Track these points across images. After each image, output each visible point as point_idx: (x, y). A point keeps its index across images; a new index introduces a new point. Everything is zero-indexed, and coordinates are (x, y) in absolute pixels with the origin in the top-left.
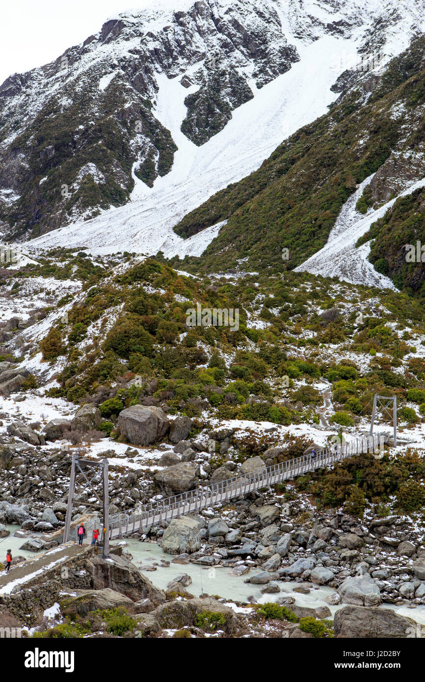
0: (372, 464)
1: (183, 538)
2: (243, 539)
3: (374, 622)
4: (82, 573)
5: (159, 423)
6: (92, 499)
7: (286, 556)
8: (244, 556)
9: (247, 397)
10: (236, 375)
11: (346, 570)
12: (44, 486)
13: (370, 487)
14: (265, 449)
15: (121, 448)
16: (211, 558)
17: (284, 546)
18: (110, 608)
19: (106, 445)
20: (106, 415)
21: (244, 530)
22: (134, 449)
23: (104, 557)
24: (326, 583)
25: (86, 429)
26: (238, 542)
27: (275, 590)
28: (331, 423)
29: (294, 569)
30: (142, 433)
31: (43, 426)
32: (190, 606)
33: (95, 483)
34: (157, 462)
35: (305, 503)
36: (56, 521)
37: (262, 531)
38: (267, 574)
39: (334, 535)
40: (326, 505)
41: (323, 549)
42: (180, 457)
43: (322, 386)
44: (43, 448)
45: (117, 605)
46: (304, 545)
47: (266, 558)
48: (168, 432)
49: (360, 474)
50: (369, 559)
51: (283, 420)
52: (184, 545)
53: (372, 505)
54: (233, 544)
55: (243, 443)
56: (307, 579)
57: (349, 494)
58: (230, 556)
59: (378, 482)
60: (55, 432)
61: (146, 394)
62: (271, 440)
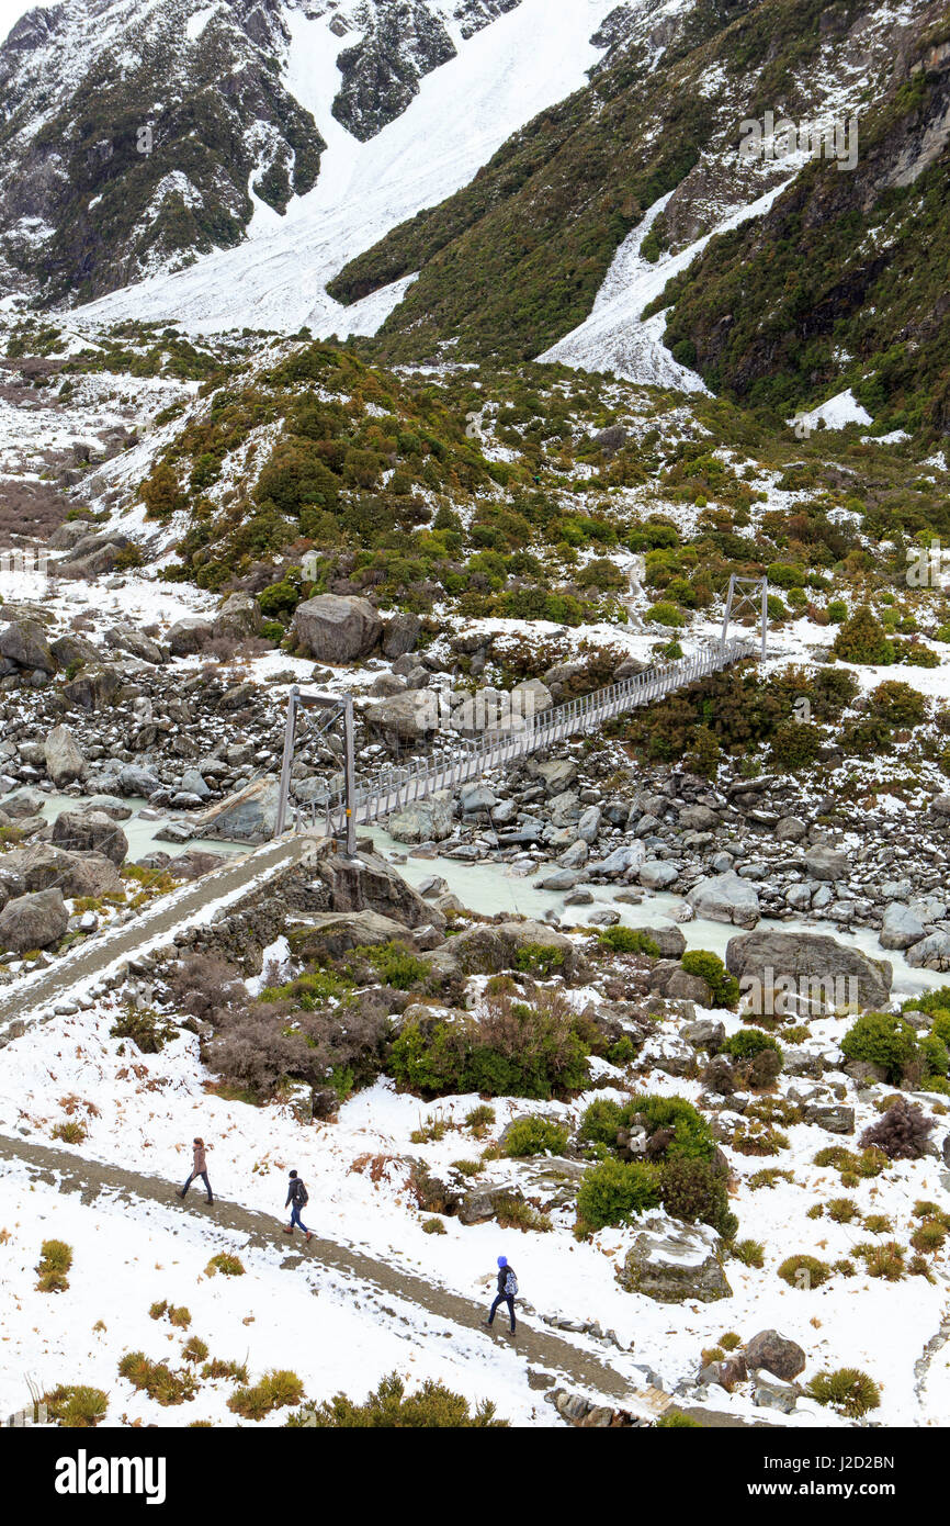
0: (730, 691)
1: (425, 815)
2: (521, 816)
3: (802, 956)
4: (316, 884)
5: (365, 624)
6: (263, 754)
7: (594, 844)
8: (525, 845)
9: (504, 578)
10: (480, 541)
11: (695, 865)
12: (179, 733)
13: (726, 728)
14: (547, 666)
15: (303, 668)
16: (475, 850)
17: (592, 827)
18: (377, 943)
19: (273, 662)
20: (271, 611)
21: (519, 801)
22: (325, 669)
23: (349, 857)
24: (664, 887)
25: (239, 635)
26: (513, 821)
27: (585, 900)
28: (647, 621)
29: (612, 864)
30: (338, 643)
31: (164, 631)
32: (504, 936)
33: (267, 726)
34: (367, 690)
35: (618, 755)
36: (206, 791)
37: (552, 803)
38: (570, 874)
39: (670, 807)
40: (655, 759)
41: (654, 830)
42: (404, 680)
43: (623, 560)
44: (171, 668)
45: (389, 938)
46: (621, 825)
47: (562, 847)
48: (380, 640)
49: (709, 707)
50: (731, 846)
51: (569, 617)
52: (426, 828)
53: (731, 759)
54: (504, 824)
55: (509, 656)
56: (635, 880)
57: (693, 741)
58: (503, 845)
59: (741, 721)
60: (187, 642)
61: (338, 575)
62: (556, 652)
